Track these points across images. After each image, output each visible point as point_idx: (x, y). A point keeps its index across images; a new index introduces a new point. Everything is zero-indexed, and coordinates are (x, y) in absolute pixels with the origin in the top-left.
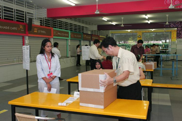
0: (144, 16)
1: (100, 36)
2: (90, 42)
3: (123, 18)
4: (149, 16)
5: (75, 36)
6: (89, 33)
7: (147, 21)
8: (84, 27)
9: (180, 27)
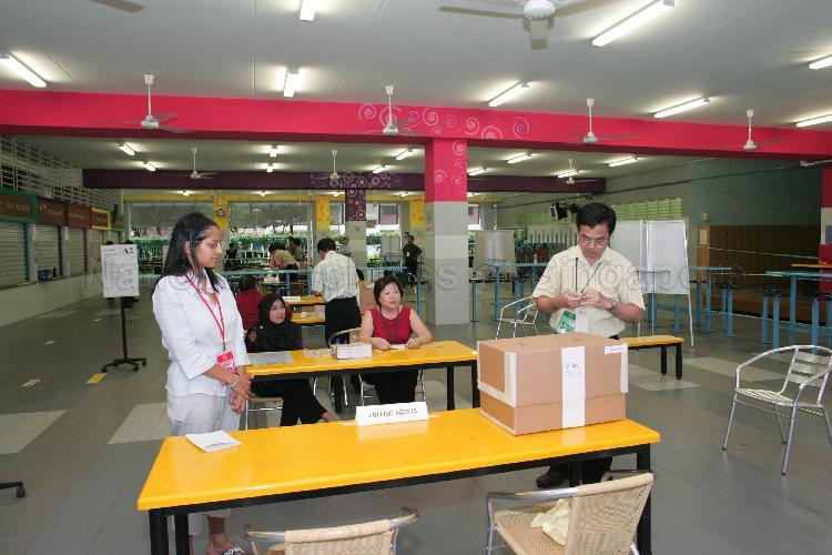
0: (266, 149)
1: (94, 210)
2: (59, 231)
3: (195, 150)
4: (282, 149)
5: (9, 205)
6: (48, 195)
7: (264, 166)
8: (24, 173)
9: (353, 189)
